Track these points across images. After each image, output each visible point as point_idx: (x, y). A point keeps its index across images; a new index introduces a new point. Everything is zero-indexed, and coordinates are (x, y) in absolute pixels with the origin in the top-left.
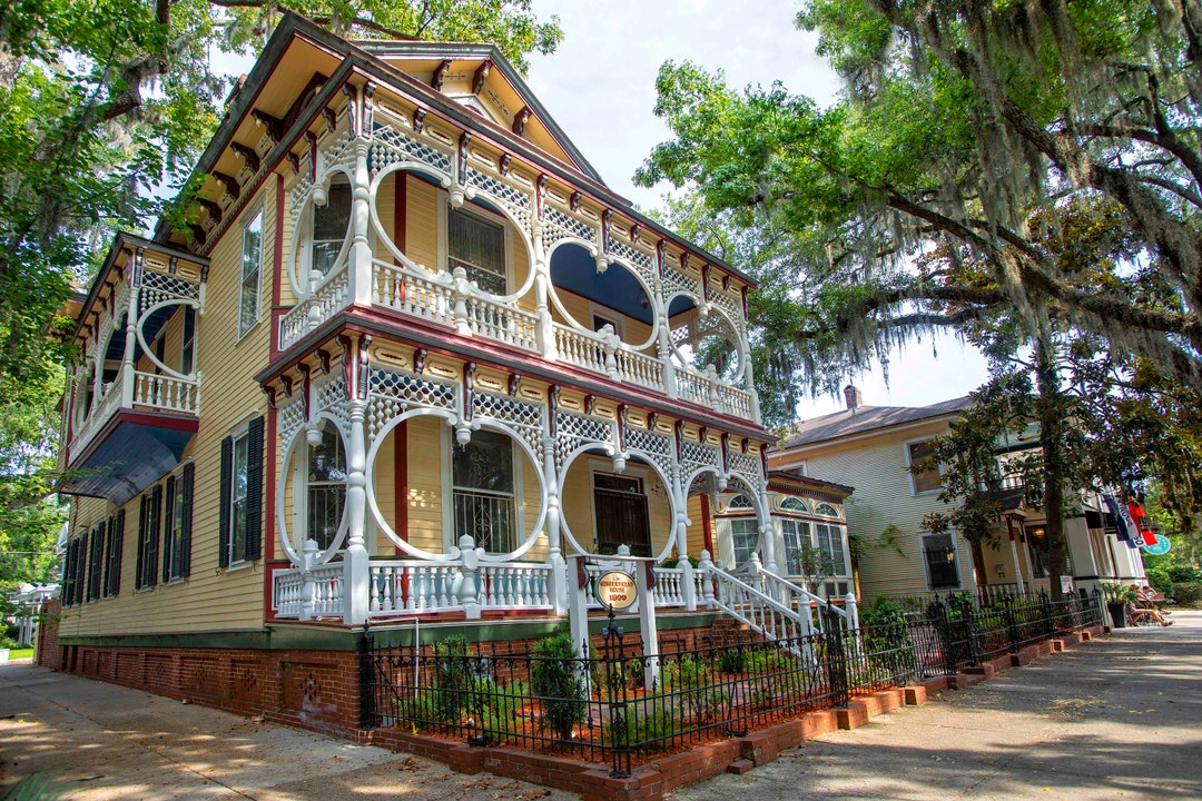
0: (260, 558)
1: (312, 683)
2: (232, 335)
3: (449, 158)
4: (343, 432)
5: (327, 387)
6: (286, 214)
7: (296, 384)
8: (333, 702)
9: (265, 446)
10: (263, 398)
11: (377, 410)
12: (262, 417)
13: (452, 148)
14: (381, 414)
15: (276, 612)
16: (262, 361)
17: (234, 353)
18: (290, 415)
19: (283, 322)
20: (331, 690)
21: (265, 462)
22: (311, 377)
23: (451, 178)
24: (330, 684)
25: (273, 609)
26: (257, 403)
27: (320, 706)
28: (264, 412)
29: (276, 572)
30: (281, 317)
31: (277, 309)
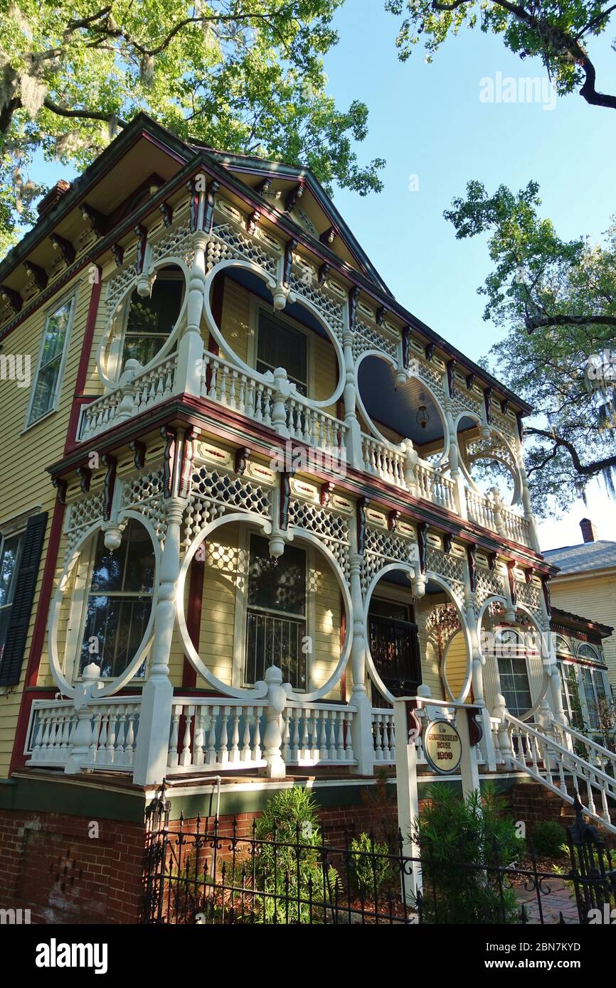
0: (18, 683)
1: (69, 865)
2: (20, 422)
3: (276, 261)
4: (154, 535)
5: (136, 483)
6: (101, 304)
7: (97, 478)
8: (99, 898)
9: (46, 545)
10: (53, 492)
11: (195, 512)
12: (46, 514)
13: (279, 252)
14: (199, 517)
15: (29, 757)
16: (55, 452)
17: (18, 442)
18: (82, 513)
19: (85, 412)
20: (98, 878)
21: (43, 565)
22: (119, 470)
23: (276, 281)
24: (97, 869)
25: (26, 753)
26: (43, 496)
27: (76, 901)
28: (50, 508)
29: (37, 703)
30: (83, 407)
31: (79, 399)
